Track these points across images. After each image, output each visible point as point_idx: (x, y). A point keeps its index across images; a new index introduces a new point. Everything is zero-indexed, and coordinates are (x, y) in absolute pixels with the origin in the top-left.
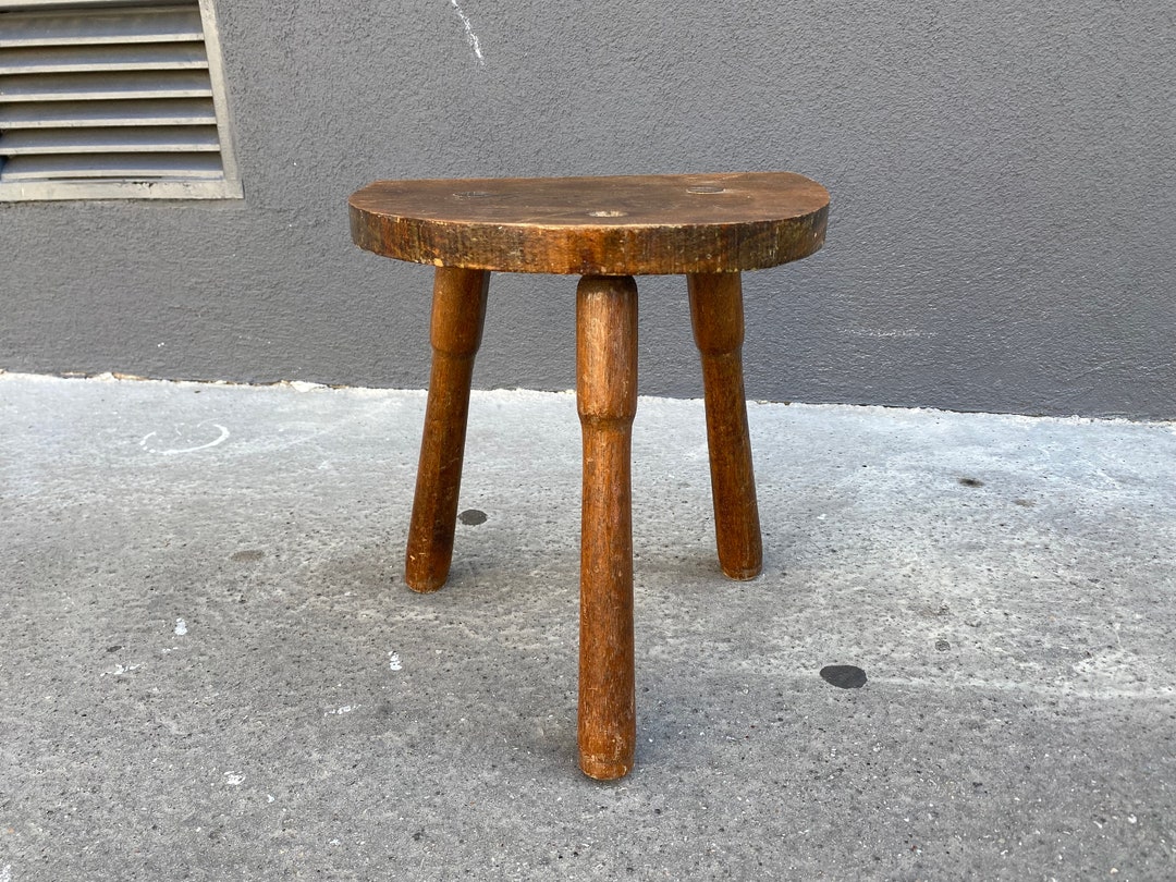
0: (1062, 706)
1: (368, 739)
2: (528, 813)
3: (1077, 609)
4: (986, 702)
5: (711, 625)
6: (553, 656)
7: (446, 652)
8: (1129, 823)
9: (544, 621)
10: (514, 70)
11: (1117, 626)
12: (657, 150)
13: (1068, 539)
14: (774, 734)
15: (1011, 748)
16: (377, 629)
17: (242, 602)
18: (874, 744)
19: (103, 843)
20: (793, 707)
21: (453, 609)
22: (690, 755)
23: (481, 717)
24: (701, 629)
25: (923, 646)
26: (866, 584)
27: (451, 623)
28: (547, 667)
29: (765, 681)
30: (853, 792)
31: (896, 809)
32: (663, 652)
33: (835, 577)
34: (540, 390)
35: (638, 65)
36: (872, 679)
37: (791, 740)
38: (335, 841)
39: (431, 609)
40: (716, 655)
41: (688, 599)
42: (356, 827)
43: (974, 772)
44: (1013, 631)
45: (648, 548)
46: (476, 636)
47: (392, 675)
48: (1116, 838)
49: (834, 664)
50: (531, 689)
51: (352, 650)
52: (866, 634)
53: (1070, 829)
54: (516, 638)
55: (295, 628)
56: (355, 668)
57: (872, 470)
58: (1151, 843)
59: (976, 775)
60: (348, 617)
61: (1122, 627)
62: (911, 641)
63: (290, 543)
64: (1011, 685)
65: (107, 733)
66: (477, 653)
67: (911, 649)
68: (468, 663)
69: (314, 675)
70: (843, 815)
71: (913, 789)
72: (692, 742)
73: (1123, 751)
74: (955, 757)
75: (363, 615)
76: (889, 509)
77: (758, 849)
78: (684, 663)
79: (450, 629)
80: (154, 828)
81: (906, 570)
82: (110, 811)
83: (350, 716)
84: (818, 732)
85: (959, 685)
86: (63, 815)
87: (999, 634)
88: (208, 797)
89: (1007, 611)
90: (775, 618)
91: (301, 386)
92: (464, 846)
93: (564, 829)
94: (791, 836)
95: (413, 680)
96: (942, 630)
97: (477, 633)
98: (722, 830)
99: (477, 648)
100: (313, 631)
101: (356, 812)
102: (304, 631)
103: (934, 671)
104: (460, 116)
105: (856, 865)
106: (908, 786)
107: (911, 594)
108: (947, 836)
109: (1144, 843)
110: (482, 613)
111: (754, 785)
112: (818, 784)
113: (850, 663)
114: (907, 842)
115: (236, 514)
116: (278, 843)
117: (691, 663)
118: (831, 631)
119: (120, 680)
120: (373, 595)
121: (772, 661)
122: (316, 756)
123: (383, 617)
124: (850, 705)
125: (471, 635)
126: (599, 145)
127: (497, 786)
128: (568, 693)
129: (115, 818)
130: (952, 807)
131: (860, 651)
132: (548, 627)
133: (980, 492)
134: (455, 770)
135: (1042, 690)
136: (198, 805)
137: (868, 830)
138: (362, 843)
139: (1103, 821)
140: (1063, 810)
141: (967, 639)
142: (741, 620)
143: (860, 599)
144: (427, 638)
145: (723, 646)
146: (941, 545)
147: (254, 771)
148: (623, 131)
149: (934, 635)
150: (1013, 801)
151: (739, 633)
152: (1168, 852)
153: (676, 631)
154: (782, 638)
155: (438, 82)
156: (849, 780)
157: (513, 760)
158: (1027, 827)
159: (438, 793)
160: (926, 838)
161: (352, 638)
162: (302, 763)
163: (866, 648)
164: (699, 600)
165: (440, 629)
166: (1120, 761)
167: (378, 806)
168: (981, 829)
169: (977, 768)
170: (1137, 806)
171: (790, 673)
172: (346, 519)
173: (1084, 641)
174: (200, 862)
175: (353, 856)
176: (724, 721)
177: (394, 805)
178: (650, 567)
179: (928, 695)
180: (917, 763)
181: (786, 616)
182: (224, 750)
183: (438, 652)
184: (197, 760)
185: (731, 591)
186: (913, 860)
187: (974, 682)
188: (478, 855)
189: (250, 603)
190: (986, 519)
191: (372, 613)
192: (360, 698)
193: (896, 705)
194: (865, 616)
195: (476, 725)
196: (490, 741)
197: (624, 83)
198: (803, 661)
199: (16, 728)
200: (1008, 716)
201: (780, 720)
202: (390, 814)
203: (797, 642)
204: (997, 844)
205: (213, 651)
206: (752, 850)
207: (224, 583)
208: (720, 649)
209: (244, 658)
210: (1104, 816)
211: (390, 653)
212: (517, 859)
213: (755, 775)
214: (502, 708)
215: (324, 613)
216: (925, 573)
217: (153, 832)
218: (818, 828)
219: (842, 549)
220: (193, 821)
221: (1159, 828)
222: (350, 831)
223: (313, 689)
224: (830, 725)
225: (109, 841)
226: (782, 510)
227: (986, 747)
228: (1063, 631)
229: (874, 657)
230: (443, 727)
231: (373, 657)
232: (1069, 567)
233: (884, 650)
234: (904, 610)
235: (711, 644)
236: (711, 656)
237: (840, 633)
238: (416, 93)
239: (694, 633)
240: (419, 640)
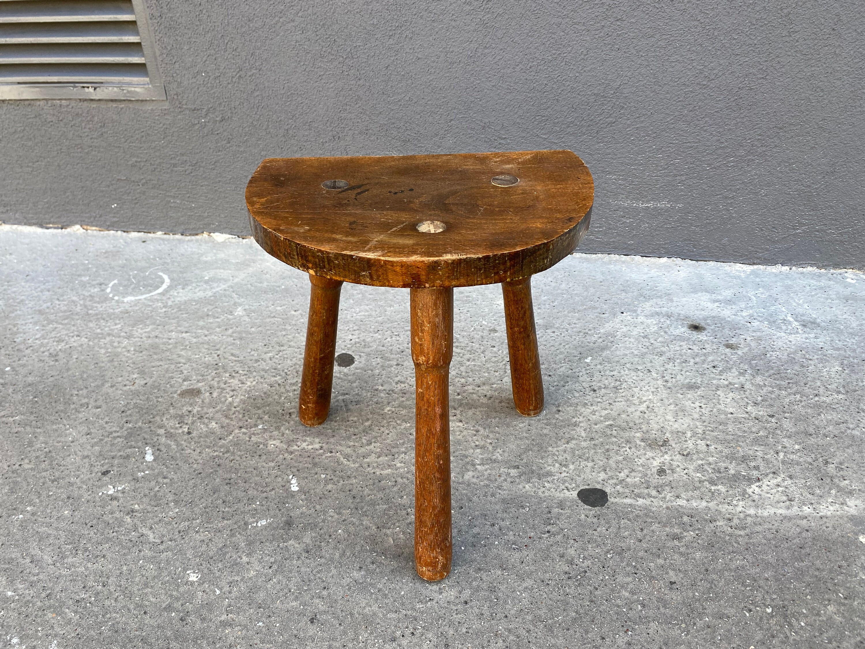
0: (736, 521)
1: (279, 546)
2: (382, 604)
3: (756, 441)
4: (685, 519)
5: (506, 454)
7: (328, 476)
8: (766, 613)
9: (394, 450)
11: (781, 455)
12: (478, 66)
13: (759, 380)
14: (544, 543)
15: (698, 555)
16: (281, 456)
17: (189, 433)
18: (608, 552)
19: (113, 624)
20: (558, 522)
21: (332, 440)
22: (488, 559)
23: (352, 529)
24: (500, 458)
25: (649, 472)
26: (614, 419)
27: (331, 452)
28: (395, 489)
29: (541, 501)
30: (592, 588)
31: (619, 601)
32: (473, 477)
33: (594, 413)
36: (611, 500)
37: (554, 548)
38: (261, 624)
39: (317, 440)
40: (509, 480)
41: (492, 432)
42: (274, 613)
43: (671, 573)
44: (711, 459)
45: (466, 388)
46: (348, 463)
47: (292, 495)
48: (756, 623)
49: (587, 487)
50: (385, 506)
51: (265, 474)
52: (611, 462)
53: (728, 617)
54: (375, 465)
55: (226, 455)
56: (268, 489)
57: (627, 317)
58: (778, 628)
59: (672, 576)
60: (261, 446)
61: (785, 455)
62: (641, 469)
63: (219, 382)
64: (704, 504)
65: (108, 540)
66: (349, 477)
67: (640, 475)
68: (343, 485)
69: (241, 494)
70: (584, 606)
71: (631, 586)
72: (490, 549)
73: (770, 558)
74: (661, 561)
75: (273, 444)
76: (636, 352)
77: (528, 631)
78: (487, 486)
79: (330, 457)
80: (145, 613)
81: (643, 407)
82: (116, 600)
83: (265, 527)
84: (572, 541)
85: (669, 504)
86: (86, 604)
87: (700, 462)
88: (177, 590)
89: (708, 443)
90: (550, 449)
91: (219, 237)
92: (342, 628)
93: (406, 615)
94: (550, 621)
95: (306, 499)
96: (662, 459)
97: (349, 461)
98: (506, 617)
99: (349, 473)
100: (238, 458)
101: (273, 602)
102: (232, 458)
103: (654, 493)
104: (327, 38)
105: (589, 643)
106: (628, 584)
107: (644, 427)
108: (649, 622)
109: (774, 628)
110: (352, 443)
111: (529, 583)
112: (569, 582)
113: (598, 487)
114: (623, 626)
115: (179, 356)
116: (225, 624)
117: (492, 486)
118: (587, 459)
119: (113, 498)
120: (278, 428)
121: (546, 484)
122: (245, 559)
123: (285, 446)
124: (595, 520)
125: (345, 462)
126: (434, 62)
127: (362, 583)
128: (409, 510)
129: (119, 605)
130: (654, 600)
131: (606, 476)
132: (396, 456)
133: (702, 336)
134: (335, 570)
135: (724, 508)
136: (171, 596)
137: (599, 617)
138: (278, 625)
139: (750, 611)
140: (725, 602)
141: (678, 466)
142: (527, 450)
143: (609, 432)
144: (315, 465)
145: (513, 472)
146: (669, 384)
147: (206, 571)
148: (452, 52)
149: (656, 463)
150: (694, 595)
151: (525, 461)
152: (789, 635)
153: (482, 459)
154: (554, 465)
155: (310, 12)
156: (590, 579)
157: (373, 563)
158: (701, 616)
159: (325, 588)
160: (635, 623)
161: (264, 464)
162: (236, 564)
163: (610, 474)
164: (499, 433)
165: (324, 457)
166: (768, 565)
167: (286, 598)
168: (671, 616)
169: (674, 570)
170: (773, 600)
171: (558, 494)
172: (257, 361)
173: (757, 468)
174: (176, 638)
175: (272, 635)
176: (511, 533)
177: (297, 597)
178: (467, 404)
179: (647, 511)
180: (635, 567)
181: (557, 446)
182: (186, 554)
183: (323, 476)
184: (168, 562)
185: (521, 425)
186: (626, 639)
187: (682, 502)
188: (351, 634)
189: (194, 434)
190: (704, 361)
191: (277, 443)
192: (272, 513)
193: (626, 521)
194: (612, 447)
195: (348, 536)
196: (358, 547)
197: (453, 15)
198: (567, 484)
199: (48, 536)
200: (699, 529)
201: (548, 532)
202: (294, 604)
203: (564, 469)
204: (680, 628)
205: (172, 475)
206: (524, 632)
207: (175, 417)
208: (512, 474)
209: (193, 481)
210: (751, 607)
211: (291, 477)
212: (376, 637)
213: (530, 575)
214: (366, 522)
215: (245, 444)
216: (656, 410)
217: (144, 616)
218: (568, 615)
219: (600, 388)
220: (169, 608)
221: (785, 616)
222: (270, 616)
223: (240, 505)
224: (581, 536)
225: (118, 623)
226: (561, 353)
227: (681, 554)
228: (745, 459)
229: (614, 481)
230: (327, 537)
231: (280, 479)
232: (756, 404)
233: (622, 475)
234: (638, 442)
235: (506, 470)
236: (505, 480)
237: (593, 461)
238: (293, 21)
239: (495, 461)
240: (310, 466)
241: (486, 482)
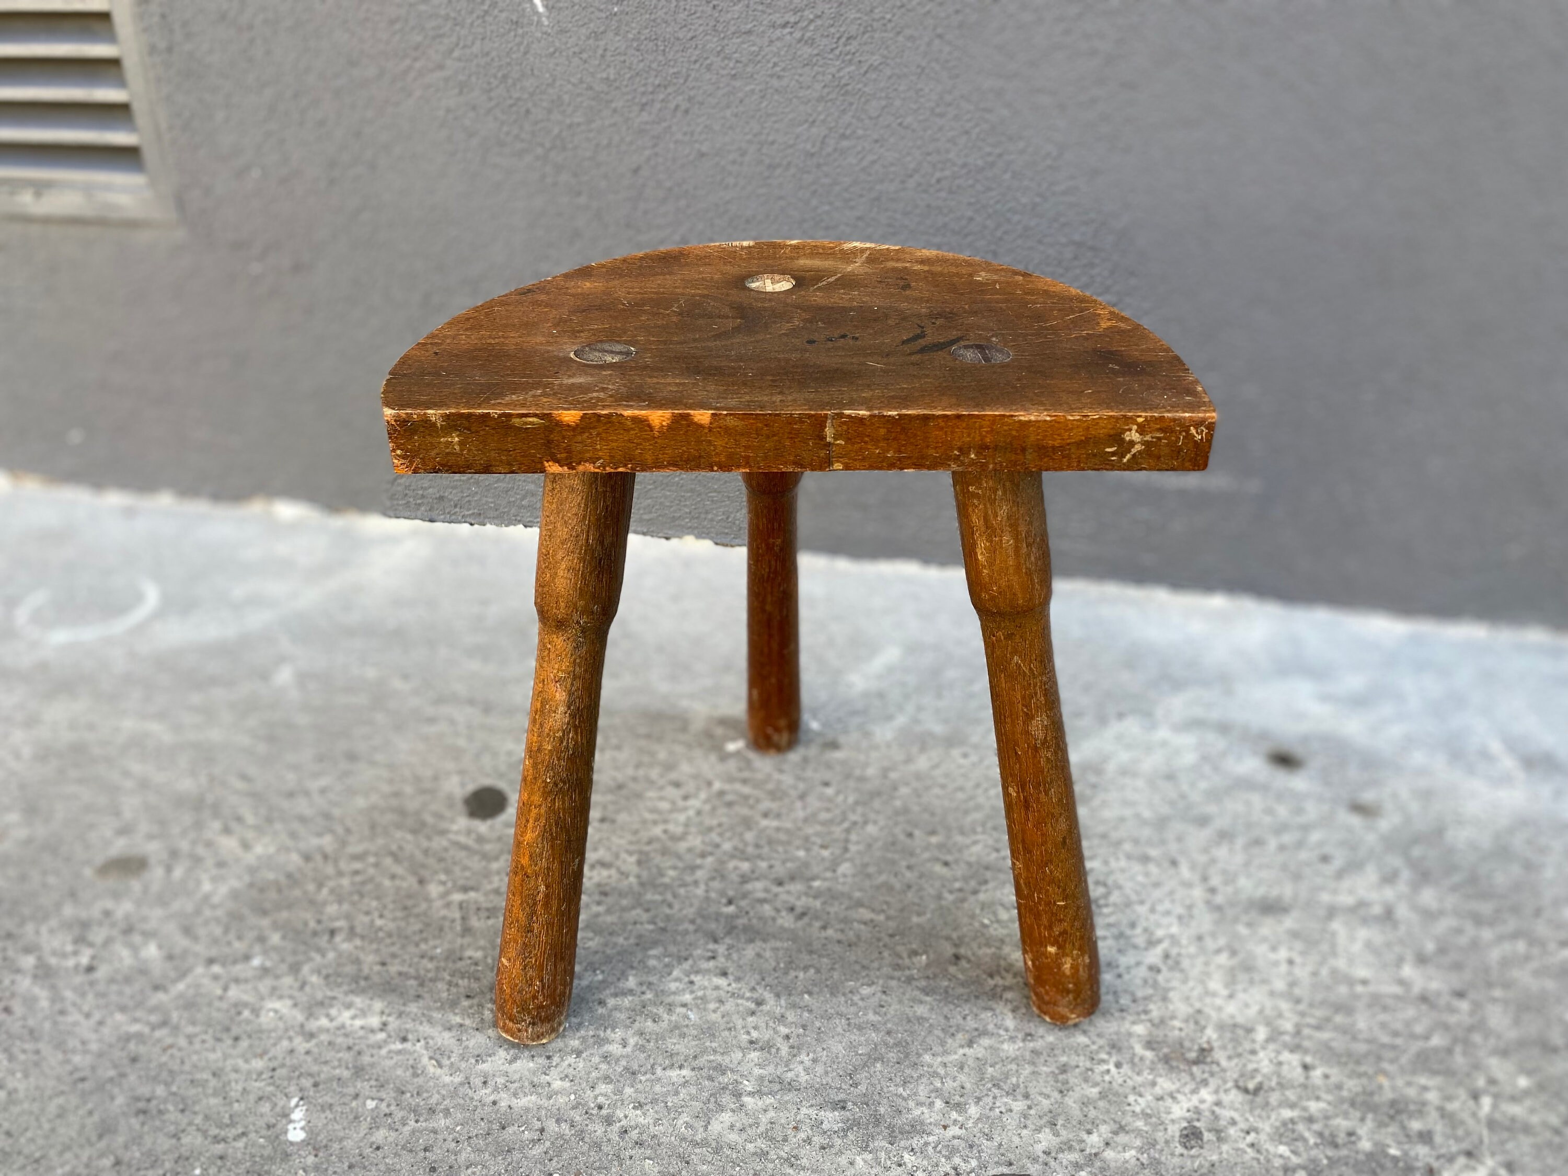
3: (1423, 1061)
5: (820, 1069)
6: (551, 1126)
7: (383, 1106)
10: (596, 35)
11: (1486, 1102)
12: (826, 175)
13: (1428, 897)
16: (285, 1043)
17: (90, 969)
21: (413, 1008)
24: (804, 1078)
25: (1160, 1136)
27: (404, 1040)
28: (537, 1151)
32: (732, 1127)
34: (644, 534)
35: (798, 35)
39: (378, 1005)
40: (817, 1140)
41: (794, 1006)
44: (1314, 1107)
45: (749, 887)
46: (439, 1071)
47: (287, 1153)
49: (1005, 1170)
51: (236, 1089)
52: (1070, 1101)
54: (501, 1080)
55: (158, 1034)
56: (234, 1132)
57: (1132, 727)
60: (246, 1013)
61: (1495, 1106)
62: (1140, 1124)
63: (194, 843)
66: (432, 1111)
67: (1138, 1143)
68: (413, 1132)
69: (162, 1144)
75: (269, 1012)
76: (1147, 814)
78: (763, 1154)
79: (399, 1052)
81: (1154, 956)
87: (1287, 1114)
89: (1308, 1059)
90: (927, 1058)
91: (286, 509)
95: (316, 1168)
96: (1195, 1100)
97: (440, 1066)
99: (435, 1099)
100: (182, 1042)
102: (169, 1041)
104: (511, 106)
107: (1156, 1011)
110: (458, 1019)
115: (126, 774)
117: (773, 1155)
118: (1013, 1092)
120: (295, 969)
121: (907, 1157)
123: (300, 1017)
125: (432, 1069)
126: (734, 162)
131: (1055, 1141)
133: (1298, 782)
141: (1233, 1122)
142: (874, 1057)
144: (359, 1072)
145: (831, 1119)
146: (1219, 899)
148: (773, 143)
149: (1179, 1111)
151: (862, 1088)
153: (761, 1078)
154: (931, 1104)
155: (476, 49)
161: (240, 1063)
163: (1065, 1135)
164: (810, 1011)
165: (384, 1052)
172: (291, 795)
173: (1426, 1137)
178: (746, 929)
181: (946, 1052)
183: (371, 1104)
185: (866, 991)
189: (102, 972)
190: (1300, 845)
191: (283, 1006)
194: (1074, 1060)
197: (775, 65)
203: (954, 1115)
207: (67, 925)
208: (825, 1126)
209: (61, 1100)
211: (294, 1101)
215: (210, 1004)
216: (1185, 963)
226: (978, 808)
228: (1396, 1110)
229: (1074, 1156)
231: (265, 1108)
232: (1422, 960)
233: (1094, 1140)
234: (1139, 1049)
235: (813, 1112)
236: (808, 1141)
237: (1027, 1096)
238: (441, 67)
239: (790, 1086)
240: (346, 1074)
241: (762, 1144)
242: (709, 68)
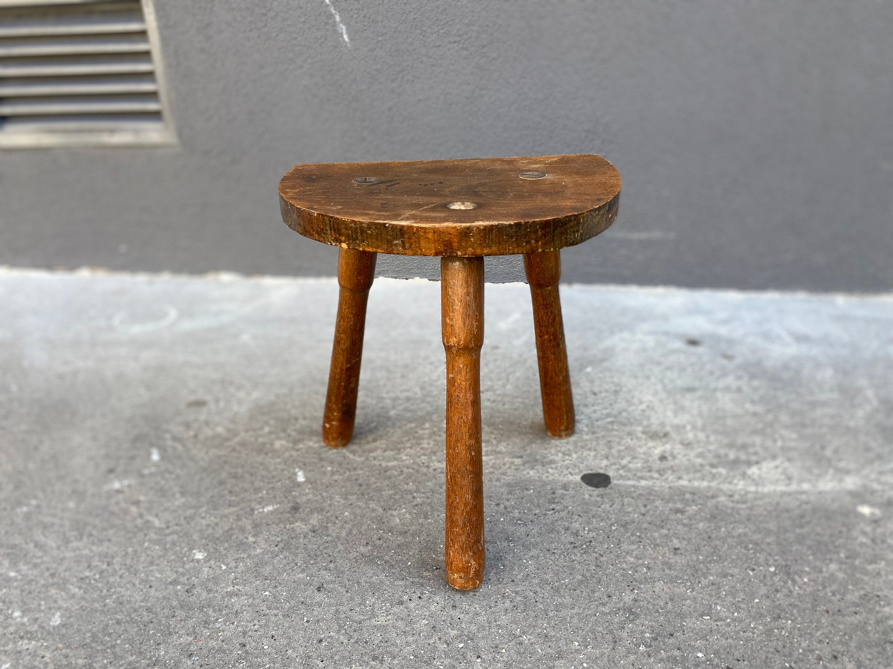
0: (736, 497)
1: (285, 527)
2: (389, 573)
3: (755, 432)
4: (688, 496)
5: (510, 447)
6: (405, 470)
7: (334, 469)
8: (769, 571)
9: (399, 446)
10: (372, 50)
11: (780, 442)
13: (755, 383)
14: (549, 519)
15: (701, 525)
16: (288, 453)
17: (195, 437)
18: (613, 524)
19: (118, 598)
20: (562, 501)
22: (494, 534)
23: (358, 511)
24: (504, 450)
25: (650, 459)
26: (615, 417)
28: (401, 477)
29: (545, 484)
30: (597, 555)
31: (624, 565)
33: (595, 412)
34: (396, 278)
35: (461, 46)
36: (614, 482)
37: (559, 523)
38: (267, 593)
40: (513, 467)
41: (496, 429)
42: (280, 584)
43: (675, 541)
44: (711, 447)
46: (354, 457)
47: (299, 485)
48: (760, 581)
49: (590, 472)
50: (391, 492)
51: (272, 468)
52: (613, 451)
53: (732, 576)
54: (381, 458)
55: (233, 454)
56: (274, 481)
57: (626, 335)
58: (782, 584)
59: (676, 543)
60: (268, 445)
61: (783, 443)
62: (642, 456)
63: (225, 395)
64: (705, 484)
65: (112, 526)
67: (642, 461)
68: (349, 475)
69: (247, 486)
70: (590, 570)
71: (635, 553)
72: (496, 525)
73: (772, 526)
74: (664, 531)
75: (278, 444)
76: (635, 363)
77: (535, 593)
78: (492, 473)
79: (336, 452)
80: (150, 587)
81: (643, 407)
82: (121, 577)
83: (272, 512)
84: (577, 517)
85: (672, 485)
86: (90, 580)
87: (701, 450)
88: (183, 567)
89: (708, 434)
90: (553, 442)
91: (226, 277)
92: (349, 594)
93: (412, 582)
94: (557, 584)
95: (313, 488)
96: (663, 448)
98: (513, 581)
99: (355, 465)
100: (244, 456)
101: (279, 574)
102: (238, 456)
103: (656, 475)
104: (333, 83)
105: (596, 601)
106: (633, 551)
107: (645, 423)
108: (654, 582)
109: (778, 584)
111: (534, 552)
112: (575, 551)
113: (601, 471)
114: (629, 586)
116: (231, 595)
117: (496, 472)
118: (590, 449)
119: (118, 491)
120: (284, 430)
121: (550, 470)
122: (251, 539)
123: (291, 445)
124: (599, 499)
125: (351, 456)
126: (434, 103)
127: (369, 556)
128: (415, 494)
129: (124, 581)
130: (659, 563)
131: (609, 463)
132: (402, 450)
133: (699, 350)
134: (342, 546)
135: (725, 487)
136: (177, 572)
137: (605, 579)
138: (284, 594)
139: (753, 570)
140: (729, 564)
141: (679, 454)
142: (531, 442)
143: (610, 427)
144: (321, 459)
145: (517, 461)
146: (668, 388)
147: (212, 550)
148: (451, 94)
149: (657, 451)
150: (698, 559)
151: (528, 452)
152: (792, 589)
153: (487, 451)
154: (557, 455)
155: (318, 59)
156: (595, 548)
157: (380, 539)
158: (705, 576)
159: (331, 561)
160: (641, 583)
161: (271, 460)
162: (242, 544)
163: (612, 461)
164: (503, 430)
165: (330, 453)
166: (769, 532)
167: (293, 570)
168: (676, 577)
169: (678, 538)
170: (776, 561)
171: (561, 478)
172: (263, 376)
173: (756, 454)
174: (182, 607)
175: (279, 602)
176: (516, 511)
177: (303, 570)
179: (650, 491)
180: (639, 536)
181: (561, 440)
182: (191, 536)
183: (329, 469)
184: (174, 543)
185: (525, 423)
186: (632, 597)
187: (684, 483)
188: (358, 599)
189: (201, 437)
190: (701, 369)
191: (284, 442)
192: (279, 500)
193: (629, 499)
194: (613, 439)
195: (355, 517)
196: (364, 527)
197: (451, 59)
198: (570, 470)
199: (53, 525)
200: (701, 504)
201: (553, 509)
202: (301, 575)
203: (567, 457)
204: (685, 586)
205: (178, 471)
206: (531, 593)
207: (180, 424)
208: (516, 463)
209: (199, 475)
210: (755, 567)
211: (297, 470)
212: (383, 601)
213: (535, 546)
214: (372, 505)
215: (251, 444)
216: (656, 408)
217: (150, 590)
218: (574, 578)
219: (601, 392)
220: (175, 582)
221: (788, 574)
222: (276, 587)
223: (247, 495)
224: (585, 512)
225: (122, 596)
227: (684, 525)
228: (744, 447)
229: (617, 467)
230: (333, 518)
231: (286, 472)
232: (753, 402)
233: (624, 462)
234: (639, 435)
235: (510, 460)
236: (510, 468)
237: (595, 450)
239: (499, 453)
240: (316, 461)
241: (491, 470)
242: (422, 62)
